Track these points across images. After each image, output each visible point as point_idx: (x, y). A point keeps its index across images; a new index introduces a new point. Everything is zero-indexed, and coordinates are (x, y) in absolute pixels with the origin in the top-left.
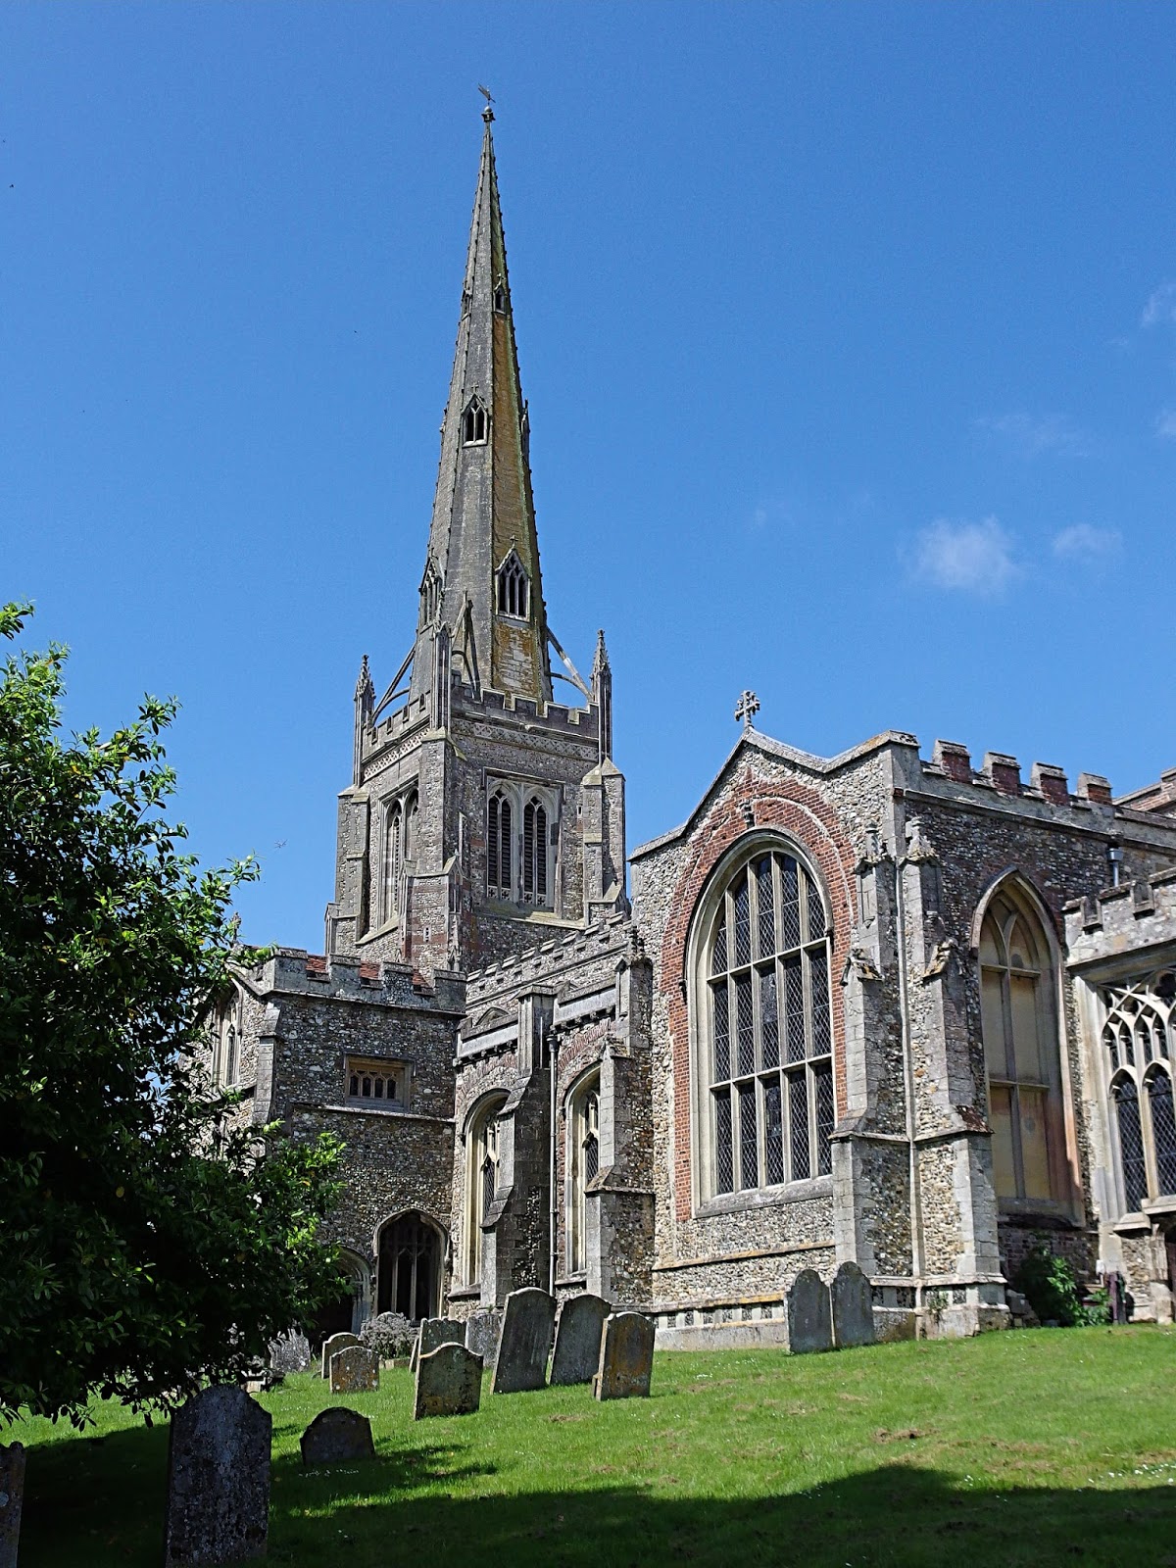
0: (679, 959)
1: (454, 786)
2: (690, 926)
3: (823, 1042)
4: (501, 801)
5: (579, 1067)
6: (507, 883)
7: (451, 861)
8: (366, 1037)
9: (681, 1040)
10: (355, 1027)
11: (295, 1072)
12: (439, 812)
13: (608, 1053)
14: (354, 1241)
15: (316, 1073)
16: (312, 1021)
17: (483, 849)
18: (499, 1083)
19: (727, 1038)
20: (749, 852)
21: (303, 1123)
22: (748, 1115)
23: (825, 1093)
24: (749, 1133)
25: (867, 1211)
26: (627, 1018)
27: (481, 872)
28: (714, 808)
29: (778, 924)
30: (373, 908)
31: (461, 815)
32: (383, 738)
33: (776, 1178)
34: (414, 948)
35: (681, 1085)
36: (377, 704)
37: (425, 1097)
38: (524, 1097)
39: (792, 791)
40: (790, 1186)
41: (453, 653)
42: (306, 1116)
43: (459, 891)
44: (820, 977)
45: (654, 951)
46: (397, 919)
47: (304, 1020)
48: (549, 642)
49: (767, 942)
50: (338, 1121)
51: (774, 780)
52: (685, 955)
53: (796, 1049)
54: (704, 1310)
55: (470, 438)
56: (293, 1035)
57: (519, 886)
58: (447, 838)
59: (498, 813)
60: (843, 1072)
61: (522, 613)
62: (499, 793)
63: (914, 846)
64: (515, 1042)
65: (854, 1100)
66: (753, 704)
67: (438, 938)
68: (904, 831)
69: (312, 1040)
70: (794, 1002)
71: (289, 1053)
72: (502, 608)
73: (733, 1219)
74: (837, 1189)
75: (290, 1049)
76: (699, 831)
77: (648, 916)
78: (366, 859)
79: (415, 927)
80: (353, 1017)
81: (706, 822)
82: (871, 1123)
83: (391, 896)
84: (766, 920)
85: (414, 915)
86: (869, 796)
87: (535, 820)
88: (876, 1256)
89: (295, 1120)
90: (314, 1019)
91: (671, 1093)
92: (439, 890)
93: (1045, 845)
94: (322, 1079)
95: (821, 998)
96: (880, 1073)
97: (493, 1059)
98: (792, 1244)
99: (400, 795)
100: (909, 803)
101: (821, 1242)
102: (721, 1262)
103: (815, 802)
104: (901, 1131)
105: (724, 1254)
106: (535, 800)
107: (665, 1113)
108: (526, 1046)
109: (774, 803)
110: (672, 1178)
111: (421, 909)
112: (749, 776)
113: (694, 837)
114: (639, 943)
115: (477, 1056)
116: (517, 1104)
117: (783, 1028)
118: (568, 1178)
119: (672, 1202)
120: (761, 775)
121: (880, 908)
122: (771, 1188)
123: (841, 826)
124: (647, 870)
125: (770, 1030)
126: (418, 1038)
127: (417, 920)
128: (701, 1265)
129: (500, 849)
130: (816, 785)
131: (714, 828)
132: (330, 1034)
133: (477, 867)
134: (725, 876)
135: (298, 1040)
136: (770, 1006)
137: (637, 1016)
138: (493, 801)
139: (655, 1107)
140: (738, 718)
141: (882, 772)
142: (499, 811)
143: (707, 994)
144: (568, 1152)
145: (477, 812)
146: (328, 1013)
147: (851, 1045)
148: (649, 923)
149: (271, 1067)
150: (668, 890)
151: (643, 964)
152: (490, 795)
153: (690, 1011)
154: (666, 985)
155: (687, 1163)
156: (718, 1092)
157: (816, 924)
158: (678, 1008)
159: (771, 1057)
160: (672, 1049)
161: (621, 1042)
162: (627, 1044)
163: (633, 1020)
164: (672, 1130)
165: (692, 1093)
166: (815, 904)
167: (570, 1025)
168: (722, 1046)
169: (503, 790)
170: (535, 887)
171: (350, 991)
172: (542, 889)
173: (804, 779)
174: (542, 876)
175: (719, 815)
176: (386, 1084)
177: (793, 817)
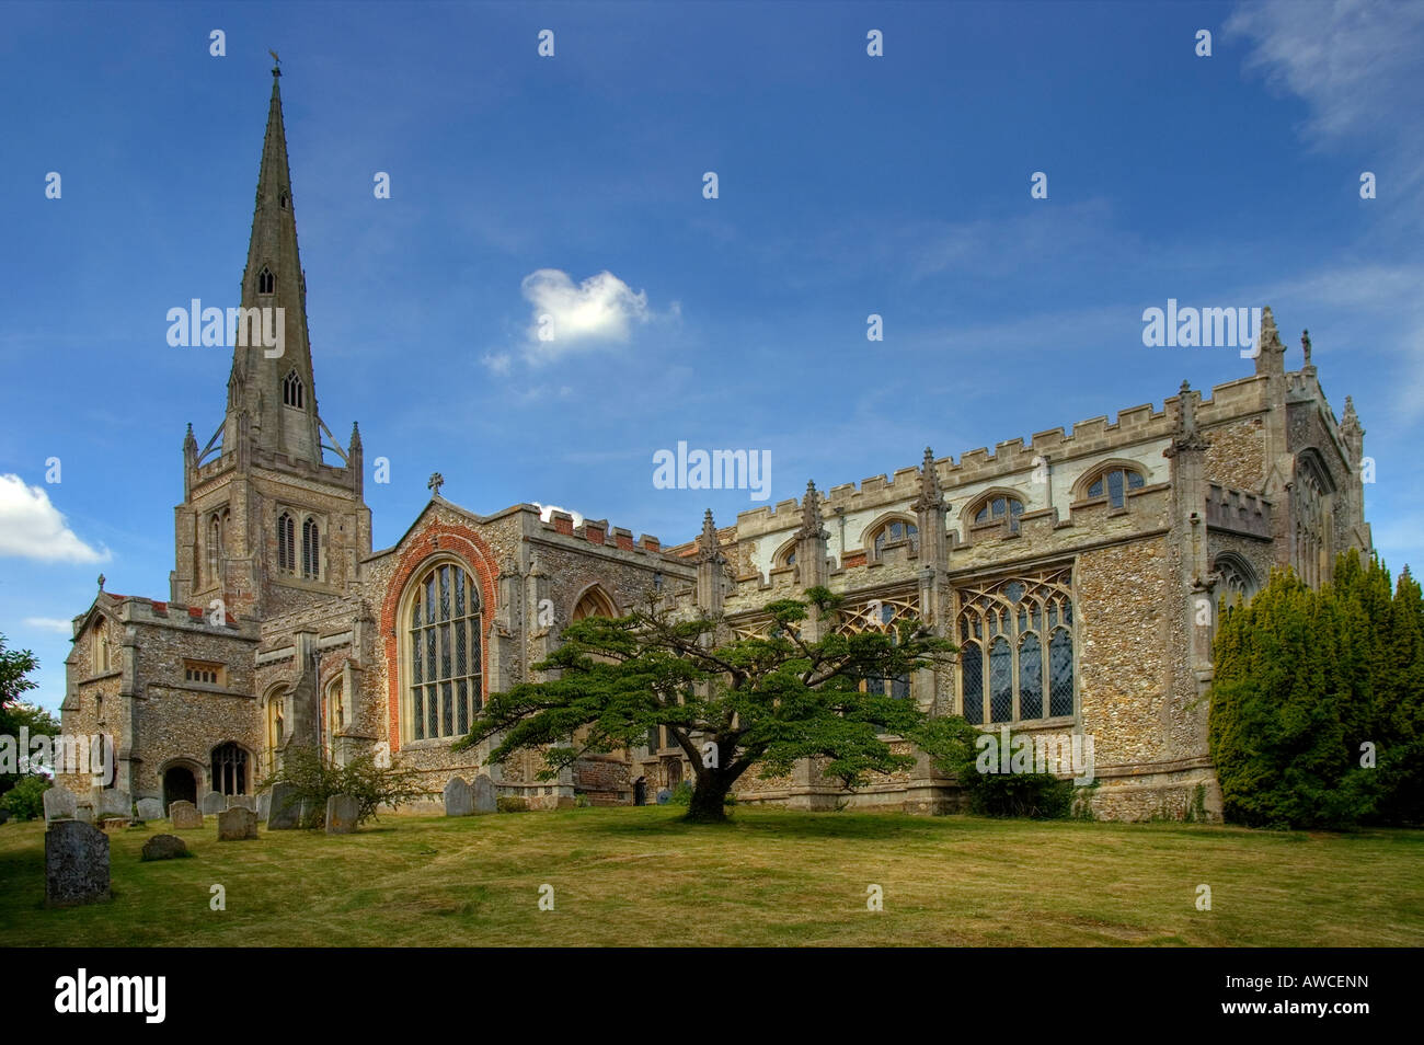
0: (391, 619)
2: (398, 601)
3: (477, 666)
4: (287, 518)
5: (333, 672)
6: (292, 566)
7: (253, 552)
9: (393, 662)
10: (187, 642)
11: (149, 666)
13: (347, 666)
15: (162, 667)
17: (275, 546)
18: (284, 677)
19: (419, 663)
21: (155, 693)
22: (433, 701)
24: (434, 710)
26: (359, 647)
27: (275, 559)
29: (452, 602)
30: (202, 575)
32: (204, 475)
33: (449, 733)
34: (231, 600)
35: (393, 684)
37: (237, 683)
38: (299, 686)
42: (158, 690)
43: (259, 570)
44: (476, 633)
45: (377, 611)
46: (218, 582)
48: (320, 427)
52: (395, 614)
53: (462, 669)
55: (262, 291)
56: (145, 645)
57: (301, 569)
58: (250, 538)
59: (285, 525)
60: (486, 682)
61: (301, 406)
62: (286, 515)
63: (534, 566)
64: (293, 656)
67: (246, 595)
68: (529, 559)
69: (158, 649)
70: (461, 645)
71: (143, 655)
72: (287, 402)
76: (404, 548)
78: (196, 547)
79: (230, 588)
83: (213, 569)
84: (445, 601)
85: (230, 581)
86: (509, 538)
87: (311, 530)
91: (387, 689)
92: (246, 567)
93: (617, 571)
95: (476, 644)
96: (508, 684)
97: (279, 665)
98: (457, 765)
99: (216, 510)
100: (533, 543)
106: (310, 520)
107: (383, 698)
108: (299, 661)
109: (450, 537)
110: (388, 731)
111: (232, 579)
112: (436, 520)
113: (400, 552)
114: (366, 606)
115: (269, 663)
116: (295, 689)
117: (454, 658)
118: (328, 728)
122: (446, 738)
123: (491, 553)
124: (372, 569)
125: (447, 660)
126: (230, 651)
127: (231, 585)
129: (287, 547)
130: (477, 529)
131: (413, 548)
132: (170, 646)
133: (272, 556)
134: (420, 575)
136: (446, 646)
137: (366, 647)
138: (282, 518)
139: (377, 696)
141: (517, 525)
143: (408, 639)
144: (327, 716)
145: (271, 525)
146: (168, 634)
147: (491, 669)
150: (385, 580)
151: (369, 620)
152: (281, 514)
153: (398, 646)
154: (384, 631)
155: (396, 724)
156: (415, 689)
157: (475, 606)
158: (391, 644)
159: (447, 672)
160: (387, 666)
161: (356, 661)
162: (359, 660)
163: (362, 650)
164: (387, 707)
165: (400, 690)
166: (474, 593)
167: (327, 649)
168: (418, 667)
169: (289, 513)
171: (183, 623)
173: (470, 526)
175: (417, 541)
176: (210, 675)
177: (462, 546)
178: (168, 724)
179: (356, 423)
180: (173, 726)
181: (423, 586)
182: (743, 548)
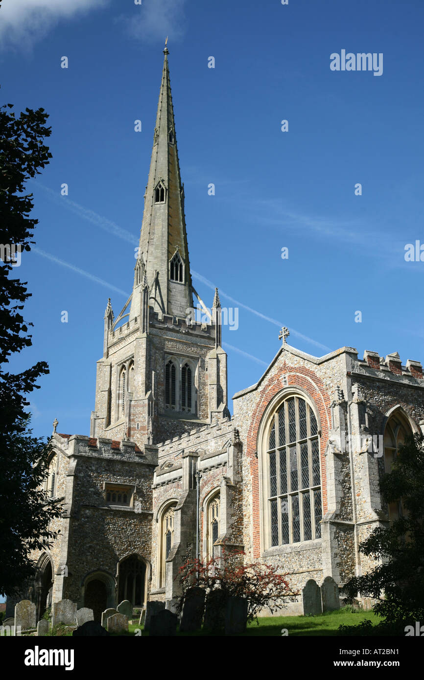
0: (254, 443)
1: (150, 359)
2: (259, 428)
3: (317, 479)
4: (171, 365)
5: (210, 489)
6: (174, 403)
7: (149, 393)
8: (114, 475)
9: (256, 477)
11: (83, 491)
12: (143, 371)
13: (223, 482)
14: (108, 568)
15: (92, 491)
16: (90, 468)
17: (163, 388)
18: (174, 496)
19: (275, 477)
20: (285, 396)
21: (86, 514)
23: (318, 502)
24: (285, 519)
25: (336, 554)
26: (232, 468)
27: (163, 398)
28: (269, 377)
29: (298, 428)
30: (113, 413)
31: (153, 372)
32: (118, 335)
33: (297, 539)
34: (132, 432)
35: (256, 496)
38: (185, 502)
39: (303, 370)
40: (303, 543)
41: (150, 298)
42: (87, 511)
44: (316, 452)
45: (243, 437)
46: (124, 419)
47: (87, 468)
48: (193, 293)
49: (293, 436)
50: (101, 514)
51: (296, 366)
52: (257, 440)
53: (306, 483)
55: (157, 200)
57: (179, 404)
58: (147, 382)
60: (325, 493)
61: (181, 280)
62: (170, 362)
63: (356, 396)
64: (181, 477)
65: (330, 506)
66: (287, 333)
67: (143, 428)
68: (351, 390)
70: (305, 463)
71: (80, 483)
72: (172, 278)
73: (278, 558)
74: (324, 544)
75: (80, 481)
76: (262, 387)
77: (240, 423)
78: (109, 391)
79: (132, 423)
80: (108, 466)
81: (266, 383)
82: (337, 516)
83: (121, 408)
84: (292, 427)
85: (132, 418)
86: (336, 375)
88: (341, 574)
89: (82, 513)
90: (91, 467)
91: (251, 501)
92: (143, 406)
93: (412, 396)
94: (94, 494)
95: (316, 461)
96: (342, 495)
97: (170, 485)
98: (305, 569)
99: (125, 362)
100: (354, 378)
101: (317, 567)
103: (312, 375)
104: (351, 520)
106: (186, 365)
107: (248, 510)
108: (185, 481)
109: (295, 376)
110: (252, 539)
111: (134, 415)
112: (285, 364)
113: (260, 389)
114: (237, 434)
115: (163, 484)
116: (182, 505)
117: (300, 473)
118: (204, 539)
119: (252, 550)
120: (290, 364)
121: (341, 423)
122: (295, 544)
123: (324, 387)
124: (241, 403)
125: (294, 474)
126: (137, 475)
127: (133, 420)
129: (170, 387)
130: (314, 368)
131: (269, 386)
132: (98, 474)
133: (160, 395)
134: (274, 407)
135: (84, 477)
136: (294, 464)
137: (236, 467)
138: (168, 366)
139: (244, 508)
140: (280, 338)
141: (341, 364)
142: (171, 370)
143: (267, 458)
144: (205, 527)
145: (161, 371)
146: (97, 464)
147: (329, 481)
148: (241, 426)
149: (72, 489)
150: (249, 412)
151: (239, 446)
152: (167, 362)
153: (260, 465)
154: (249, 454)
155: (258, 532)
156: (271, 500)
157: (314, 429)
158: (254, 464)
159: (295, 486)
160: (251, 482)
161: (229, 479)
162: (232, 479)
164: (251, 518)
165: (260, 502)
166: (313, 420)
167: (206, 470)
168: (273, 481)
169: (172, 361)
170: (186, 404)
171: (106, 455)
172: (190, 406)
173: (308, 366)
174: (190, 399)
175: (272, 380)
176: (123, 496)
177: (303, 382)
181: (276, 415)
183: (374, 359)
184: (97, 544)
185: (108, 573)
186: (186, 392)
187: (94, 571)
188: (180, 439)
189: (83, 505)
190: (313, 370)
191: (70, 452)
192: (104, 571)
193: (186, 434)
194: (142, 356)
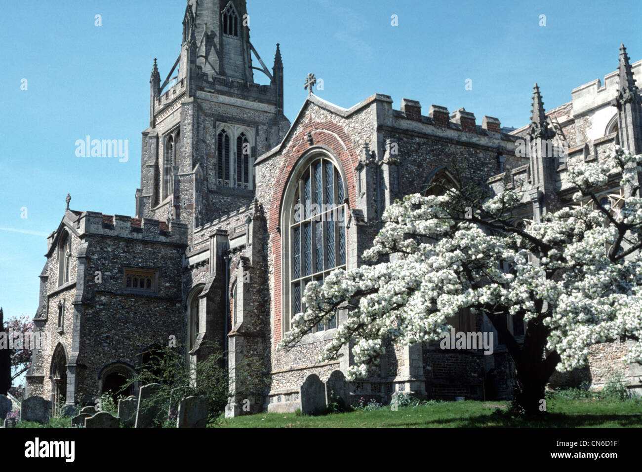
0: (277, 216)
1: (198, 127)
2: (282, 198)
3: (342, 258)
4: (224, 135)
6: (227, 178)
7: (197, 167)
8: (134, 257)
9: (278, 257)
10: (128, 252)
12: (190, 141)
13: (242, 264)
14: (129, 360)
15: (108, 276)
16: (105, 249)
17: (214, 160)
18: (203, 280)
19: (300, 256)
20: (310, 159)
21: (101, 301)
26: (251, 246)
27: (214, 172)
28: (294, 136)
29: (324, 196)
30: (161, 190)
32: (164, 101)
33: (320, 327)
35: (277, 281)
36: (161, 84)
37: (167, 287)
38: (212, 287)
39: (331, 126)
41: (199, 57)
42: (103, 298)
43: (201, 182)
45: (267, 210)
46: (170, 196)
47: (101, 249)
48: (251, 51)
50: (120, 301)
51: (322, 121)
52: (280, 213)
53: (332, 262)
54: (285, 394)
56: (96, 257)
57: (234, 179)
58: (195, 154)
59: (223, 142)
61: (235, 34)
62: (223, 131)
63: (386, 155)
64: (209, 259)
66: (313, 80)
67: (190, 206)
68: (382, 147)
69: (105, 259)
70: (331, 238)
71: (93, 266)
72: (225, 32)
73: (300, 349)
75: (94, 264)
76: (287, 148)
77: (263, 194)
78: (156, 166)
79: (178, 201)
80: (127, 247)
81: (291, 143)
83: (169, 184)
84: (319, 195)
85: (177, 195)
86: (366, 129)
89: (97, 299)
90: (106, 248)
91: (273, 285)
92: (190, 181)
93: (462, 154)
94: (111, 279)
97: (201, 268)
99: (172, 132)
100: (385, 132)
102: (294, 370)
103: (340, 131)
105: (296, 366)
106: (242, 134)
107: (270, 295)
108: (214, 262)
109: (322, 133)
111: (181, 192)
112: (311, 119)
113: (284, 151)
114: (258, 207)
115: (192, 266)
116: (207, 291)
117: (325, 251)
120: (316, 118)
121: (368, 188)
123: (352, 145)
124: (263, 169)
126: (162, 257)
127: (179, 197)
128: (285, 372)
129: (224, 160)
130: (342, 123)
131: (294, 147)
132: (116, 256)
133: (211, 169)
134: (300, 172)
135: (99, 259)
136: (320, 240)
137: (257, 245)
138: (220, 135)
141: (371, 116)
142: (224, 140)
143: (289, 234)
145: (211, 141)
146: (114, 245)
147: (351, 259)
148: (264, 197)
149: (83, 273)
150: (272, 179)
151: (260, 220)
152: (218, 131)
154: (271, 229)
155: (279, 320)
157: (342, 197)
158: (276, 242)
159: (320, 266)
160: (273, 262)
161: (248, 259)
162: (251, 259)
163: (254, 248)
165: (282, 285)
166: (341, 186)
168: (298, 261)
169: (226, 129)
170: (243, 179)
171: (125, 234)
172: (246, 181)
173: (336, 120)
174: (246, 174)
175: (296, 140)
176: (145, 281)
177: (331, 141)
178: (109, 330)
179: (278, 45)
180: (113, 332)
182: (579, 123)
183: (413, 108)
184: (116, 334)
185: (129, 365)
186: (243, 166)
187: (113, 363)
188: (228, 218)
189: (97, 291)
190: (341, 124)
191: (81, 231)
192: (125, 363)
193: (235, 213)
194: (189, 124)
